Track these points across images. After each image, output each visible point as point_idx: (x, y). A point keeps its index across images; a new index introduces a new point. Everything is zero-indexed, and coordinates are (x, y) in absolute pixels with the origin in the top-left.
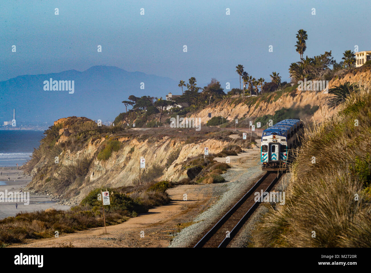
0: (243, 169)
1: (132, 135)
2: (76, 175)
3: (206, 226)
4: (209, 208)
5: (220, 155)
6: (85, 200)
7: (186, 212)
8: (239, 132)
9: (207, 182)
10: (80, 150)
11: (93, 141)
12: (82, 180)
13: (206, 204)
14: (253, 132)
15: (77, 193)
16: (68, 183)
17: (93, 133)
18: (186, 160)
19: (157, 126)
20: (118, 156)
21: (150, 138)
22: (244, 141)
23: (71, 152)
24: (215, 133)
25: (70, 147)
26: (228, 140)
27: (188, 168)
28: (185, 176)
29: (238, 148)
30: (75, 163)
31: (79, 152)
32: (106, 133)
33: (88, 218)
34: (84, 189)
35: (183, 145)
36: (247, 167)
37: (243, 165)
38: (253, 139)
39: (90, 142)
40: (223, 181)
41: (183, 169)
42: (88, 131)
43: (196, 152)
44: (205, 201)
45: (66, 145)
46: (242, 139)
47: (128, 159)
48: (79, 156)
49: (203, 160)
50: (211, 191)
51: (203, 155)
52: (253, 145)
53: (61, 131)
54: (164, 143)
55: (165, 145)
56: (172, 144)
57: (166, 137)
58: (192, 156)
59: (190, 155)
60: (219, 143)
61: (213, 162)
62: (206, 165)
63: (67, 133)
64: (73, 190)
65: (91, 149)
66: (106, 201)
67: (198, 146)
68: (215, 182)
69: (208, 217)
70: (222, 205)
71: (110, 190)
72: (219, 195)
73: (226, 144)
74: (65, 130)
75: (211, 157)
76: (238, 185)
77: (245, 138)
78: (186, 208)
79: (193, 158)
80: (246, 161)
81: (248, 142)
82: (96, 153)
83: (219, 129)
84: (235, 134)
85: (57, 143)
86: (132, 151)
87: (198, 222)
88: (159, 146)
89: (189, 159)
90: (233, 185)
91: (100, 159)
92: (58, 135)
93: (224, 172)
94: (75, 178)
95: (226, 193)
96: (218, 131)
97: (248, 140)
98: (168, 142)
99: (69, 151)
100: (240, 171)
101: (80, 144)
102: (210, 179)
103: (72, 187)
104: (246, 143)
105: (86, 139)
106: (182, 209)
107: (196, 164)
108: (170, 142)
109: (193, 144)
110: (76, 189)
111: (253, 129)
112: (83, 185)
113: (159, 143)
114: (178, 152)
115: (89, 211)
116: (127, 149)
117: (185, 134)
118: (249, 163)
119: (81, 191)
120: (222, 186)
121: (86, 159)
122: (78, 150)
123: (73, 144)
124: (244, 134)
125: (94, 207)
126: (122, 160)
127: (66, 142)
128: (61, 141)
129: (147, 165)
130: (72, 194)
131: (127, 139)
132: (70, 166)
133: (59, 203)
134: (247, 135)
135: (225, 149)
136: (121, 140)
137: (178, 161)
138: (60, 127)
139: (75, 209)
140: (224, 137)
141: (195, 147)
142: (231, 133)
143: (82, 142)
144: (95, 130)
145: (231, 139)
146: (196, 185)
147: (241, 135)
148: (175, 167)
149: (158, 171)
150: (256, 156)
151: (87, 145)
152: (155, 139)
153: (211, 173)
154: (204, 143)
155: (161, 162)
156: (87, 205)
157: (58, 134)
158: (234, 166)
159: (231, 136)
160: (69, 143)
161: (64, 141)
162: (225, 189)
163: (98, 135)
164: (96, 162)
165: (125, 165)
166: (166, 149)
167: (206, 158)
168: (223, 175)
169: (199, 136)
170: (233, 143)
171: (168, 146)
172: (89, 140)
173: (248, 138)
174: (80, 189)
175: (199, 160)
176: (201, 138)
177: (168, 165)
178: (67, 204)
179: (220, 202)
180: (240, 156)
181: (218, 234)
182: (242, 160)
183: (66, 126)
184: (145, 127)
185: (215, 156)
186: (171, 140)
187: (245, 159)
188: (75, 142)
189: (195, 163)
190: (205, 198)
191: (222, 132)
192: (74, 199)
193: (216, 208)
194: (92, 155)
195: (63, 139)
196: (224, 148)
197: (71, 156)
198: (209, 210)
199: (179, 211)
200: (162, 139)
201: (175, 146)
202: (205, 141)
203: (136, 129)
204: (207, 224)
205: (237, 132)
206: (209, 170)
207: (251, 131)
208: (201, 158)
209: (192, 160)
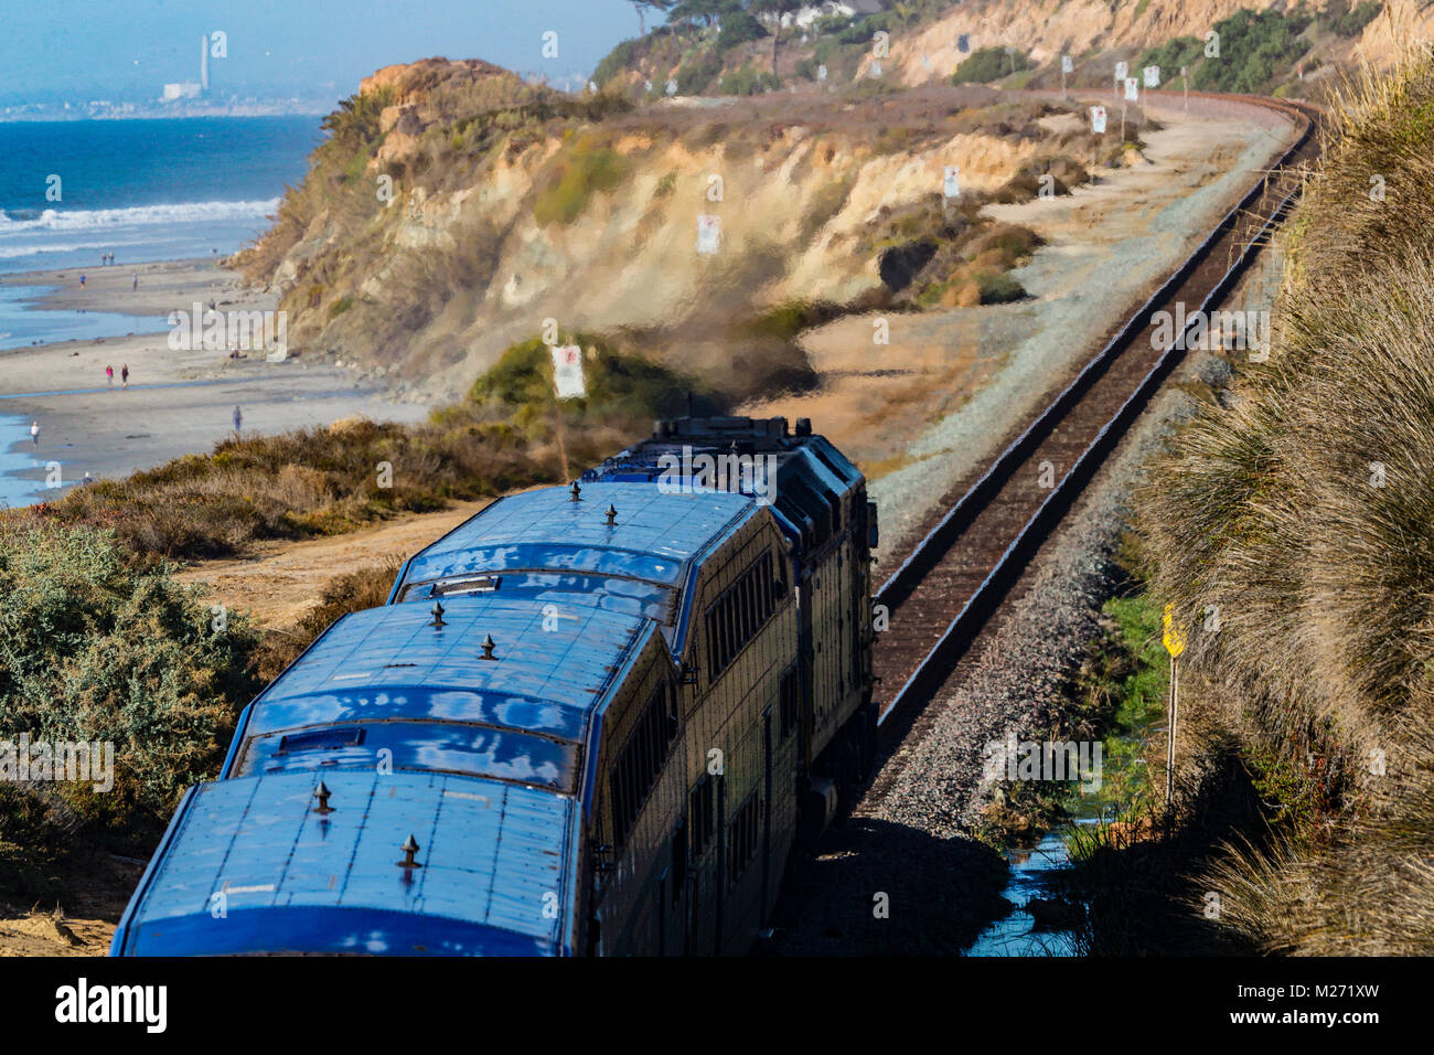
0: (1096, 250)
1: (667, 128)
2: (451, 286)
3: (959, 471)
4: (967, 399)
5: (1005, 198)
6: (489, 382)
7: (880, 418)
8: (1078, 104)
9: (957, 303)
10: (465, 188)
11: (516, 149)
12: (474, 302)
13: (953, 387)
14: (1131, 107)
15: (454, 356)
16: (418, 319)
17: (513, 119)
18: (872, 216)
19: (762, 91)
20: (614, 210)
21: (734, 136)
22: (1096, 141)
23: (428, 196)
24: (987, 110)
25: (423, 178)
26: (1037, 136)
27: (881, 248)
28: (871, 277)
29: (1072, 166)
30: (445, 240)
31: (459, 196)
32: (566, 117)
33: (498, 450)
34: (482, 341)
35: (865, 159)
36: (1110, 240)
37: (1097, 231)
38: (1130, 133)
39: (502, 155)
40: (1018, 295)
41: (862, 251)
42: (494, 114)
43: (910, 184)
44: (950, 376)
45: (409, 168)
46: (1086, 132)
47: (653, 218)
48: (463, 210)
49: (940, 216)
50: (974, 337)
51: (937, 197)
52: (1130, 155)
53: (389, 116)
54: (788, 154)
55: (794, 159)
56: (819, 156)
57: (796, 132)
58: (897, 202)
59: (889, 199)
60: (1002, 149)
61: (978, 224)
62: (950, 233)
63: (413, 123)
64: (438, 343)
65: (506, 183)
66: (569, 379)
67: (918, 162)
68: (987, 298)
69: (964, 435)
70: (1016, 389)
71: (583, 341)
72: (1002, 347)
73: (1028, 151)
74: (403, 112)
75: (971, 204)
76: (1076, 312)
77: (1099, 125)
78: (880, 404)
79: (898, 208)
80: (1105, 217)
81: (1112, 142)
82: (529, 201)
83: (999, 94)
84: (1063, 111)
85: (375, 164)
86: (664, 190)
87: (924, 458)
88: (771, 167)
89: (885, 211)
90: (1058, 311)
91: (543, 221)
92: (378, 132)
93: (1019, 261)
94: (446, 297)
95: (1031, 342)
96: (995, 103)
97: (1112, 136)
98: (803, 149)
99: (421, 193)
100: (1081, 257)
101: (463, 164)
102: (971, 290)
103: (433, 333)
104: (1107, 148)
105: (484, 141)
106: (862, 406)
107: (914, 231)
108: (811, 151)
109: (903, 155)
110: (450, 337)
111: (1131, 93)
112: (480, 322)
113: (768, 154)
114: (846, 188)
115: (501, 424)
116: (645, 184)
117: (869, 118)
118: (1118, 225)
119: (473, 349)
120: (1016, 316)
121: (487, 223)
122: (456, 187)
123: (436, 165)
124: (1094, 111)
125: (523, 408)
126: (629, 223)
127: (408, 157)
128: (387, 155)
129: (724, 240)
130: (435, 361)
131: (645, 143)
132: (426, 250)
133: (387, 396)
134: (1110, 114)
135: (1024, 171)
136: (626, 145)
137: (843, 222)
138: (386, 99)
139: (450, 418)
140: (1018, 126)
141: (907, 168)
142: (1047, 110)
143: (471, 156)
144: (522, 109)
145: (1046, 133)
146: (917, 316)
147: (1086, 118)
148: (831, 245)
149: (768, 263)
150: (1140, 198)
151: (490, 169)
152: (753, 139)
153: (972, 265)
154: (943, 151)
155: (779, 228)
156: (494, 401)
157: (377, 126)
158: (1057, 236)
159: (1046, 122)
160: (422, 160)
161: (400, 155)
162: (1026, 327)
163: (535, 126)
164: (530, 233)
165: (639, 241)
166: (796, 177)
167: (949, 207)
168: (1018, 274)
169: (923, 124)
170: (1054, 150)
171: (804, 160)
172: (496, 149)
173: (1113, 128)
174: (469, 341)
175: (926, 214)
176: (930, 132)
177: (804, 243)
178: (412, 398)
179: (1010, 377)
180: (1081, 196)
181: (1004, 503)
182: (1089, 215)
183: (408, 93)
184: (714, 94)
185: (986, 198)
186: (814, 144)
187: (1100, 207)
188: (445, 156)
189: (909, 227)
190: (952, 364)
191: (1013, 107)
192: (444, 378)
193: (994, 402)
194: (512, 207)
195: (398, 146)
196: (1018, 167)
197: (431, 212)
198: (966, 407)
199: (852, 415)
200: (781, 135)
201: (834, 163)
202: (947, 141)
203: (680, 101)
204: (961, 466)
205: (1070, 106)
206: (965, 254)
207: (1121, 99)
208: (930, 207)
209: (895, 218)
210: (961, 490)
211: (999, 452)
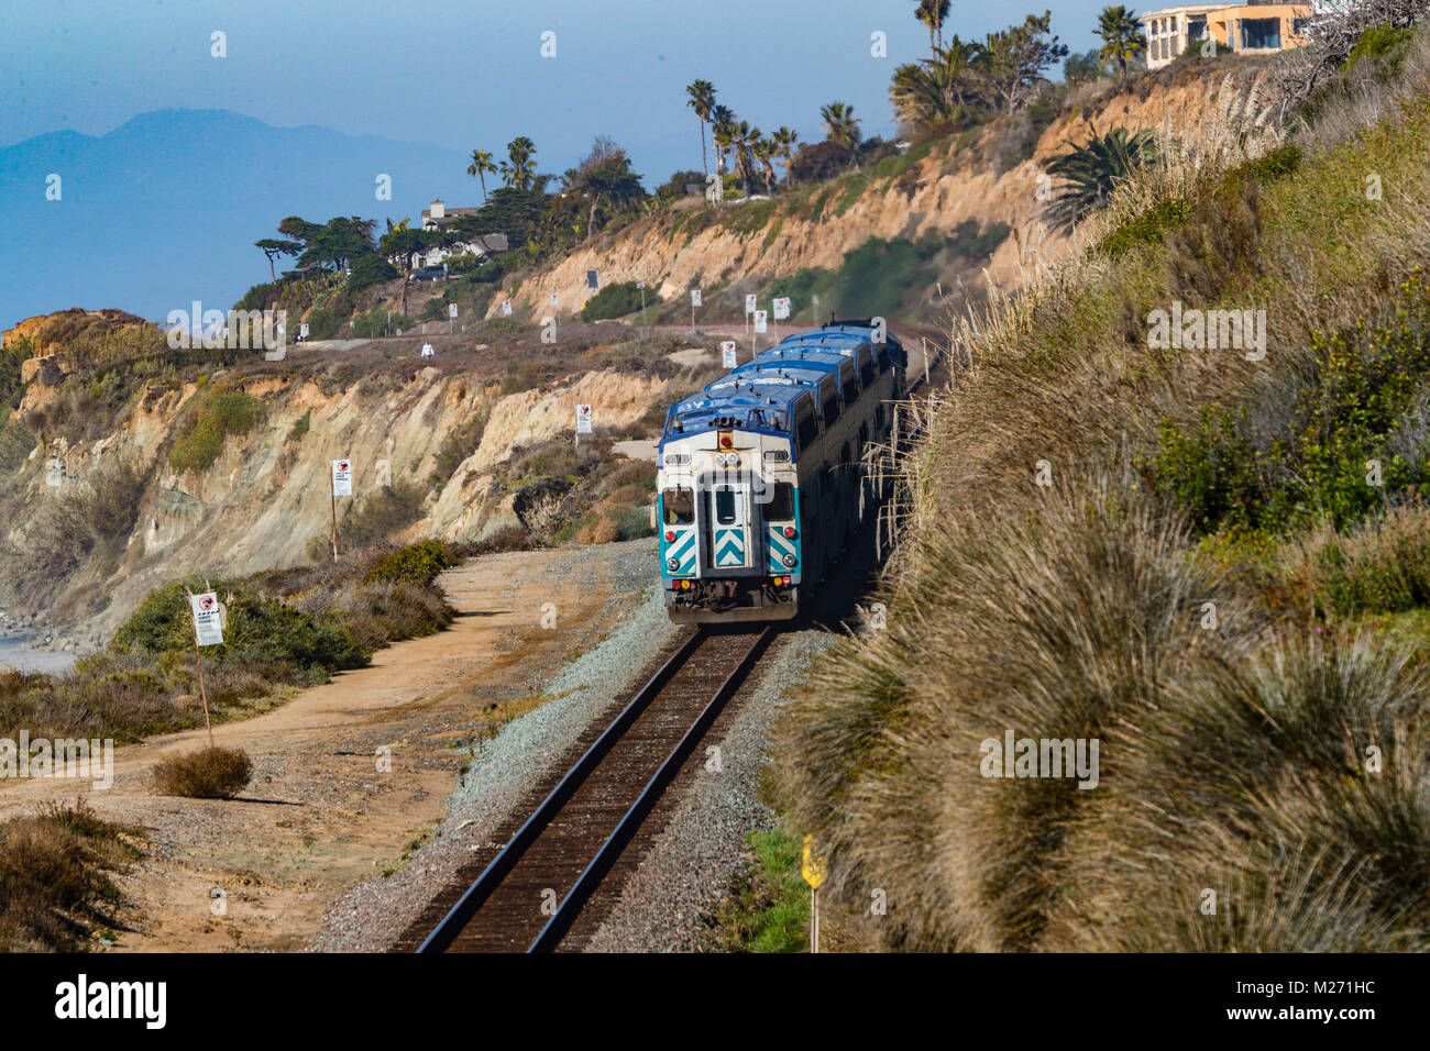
1: (300, 370)
2: (93, 534)
3: (597, 709)
4: (603, 637)
5: (635, 433)
6: (130, 631)
7: (518, 656)
8: (707, 338)
9: (592, 539)
10: (105, 438)
11: (152, 397)
12: (117, 550)
13: (590, 624)
14: (761, 339)
15: (101, 604)
16: (62, 567)
17: (150, 367)
18: (507, 455)
19: (393, 332)
20: (247, 454)
21: (367, 378)
23: (70, 447)
24: (617, 347)
25: (64, 428)
26: (666, 371)
27: (515, 487)
28: (506, 517)
30: (85, 489)
31: (100, 445)
32: (200, 365)
33: (141, 698)
34: (124, 587)
35: (496, 397)
39: (141, 403)
41: (498, 490)
42: (131, 362)
43: (543, 423)
44: (588, 613)
45: (49, 418)
46: (718, 366)
47: (288, 461)
48: (103, 461)
49: (572, 452)
50: (609, 573)
51: (570, 434)
53: (30, 367)
54: (421, 394)
55: (427, 400)
56: (452, 397)
57: (429, 373)
58: (530, 441)
59: (522, 437)
60: (634, 386)
61: (610, 460)
62: (583, 471)
63: (53, 376)
64: (83, 591)
65: (146, 431)
66: (208, 628)
67: (550, 399)
68: (621, 537)
69: (600, 673)
71: (221, 588)
72: (638, 585)
73: (659, 386)
74: (43, 363)
75: (602, 440)
77: (729, 360)
78: (517, 643)
79: (533, 446)
82: (165, 447)
83: (628, 329)
84: (689, 346)
85: (17, 415)
86: (301, 429)
87: (562, 696)
88: (404, 408)
89: (517, 450)
91: (180, 467)
92: (19, 382)
94: (88, 547)
96: (626, 339)
98: (436, 390)
99: (63, 443)
101: (104, 415)
102: (606, 526)
103: (77, 582)
105: (122, 396)
106: (500, 645)
107: (547, 469)
108: (444, 391)
109: (534, 392)
110: (96, 586)
111: (761, 326)
112: (122, 571)
113: (401, 395)
114: (478, 428)
115: (143, 671)
116: (283, 423)
117: (500, 356)
119: (115, 595)
120: (650, 552)
121: (127, 472)
122: (97, 436)
123: (76, 415)
124: (724, 345)
125: (164, 655)
126: (266, 467)
127: (49, 408)
128: (29, 407)
129: (360, 483)
130: (81, 608)
131: (277, 385)
132: (69, 500)
133: (35, 643)
134: (739, 348)
135: (656, 407)
136: (258, 390)
137: (476, 462)
138: (26, 350)
139: (93, 665)
140: (649, 362)
141: (540, 406)
142: (676, 345)
143: (110, 406)
144: (158, 356)
145: (679, 367)
146: (551, 553)
147: (716, 352)
148: (465, 484)
149: (403, 504)
151: (129, 418)
152: (385, 379)
153: (606, 503)
154: (574, 388)
155: (415, 467)
156: (137, 648)
157: (19, 377)
159: (676, 357)
160: (60, 412)
161: (41, 406)
163: (171, 375)
164: (167, 480)
165: (278, 487)
166: (430, 419)
167: (581, 443)
169: (553, 361)
170: (685, 385)
171: (437, 403)
172: (134, 398)
174: (111, 587)
175: (558, 451)
176: (561, 369)
177: (438, 481)
178: (62, 646)
179: (646, 613)
181: (641, 738)
183: (47, 345)
184: (346, 337)
185: (620, 434)
186: (448, 382)
188: (85, 406)
189: (541, 465)
190: (587, 601)
191: (643, 344)
192: (90, 626)
193: (630, 639)
194: (150, 453)
195: (39, 397)
196: (650, 403)
197: (72, 462)
198: (602, 644)
199: (490, 655)
200: (413, 378)
201: (466, 402)
202: (578, 379)
203: (311, 345)
204: (600, 702)
205: (699, 340)
206: (596, 492)
207: (751, 331)
208: (563, 445)
209: (529, 457)
210: (599, 728)
211: (637, 689)
